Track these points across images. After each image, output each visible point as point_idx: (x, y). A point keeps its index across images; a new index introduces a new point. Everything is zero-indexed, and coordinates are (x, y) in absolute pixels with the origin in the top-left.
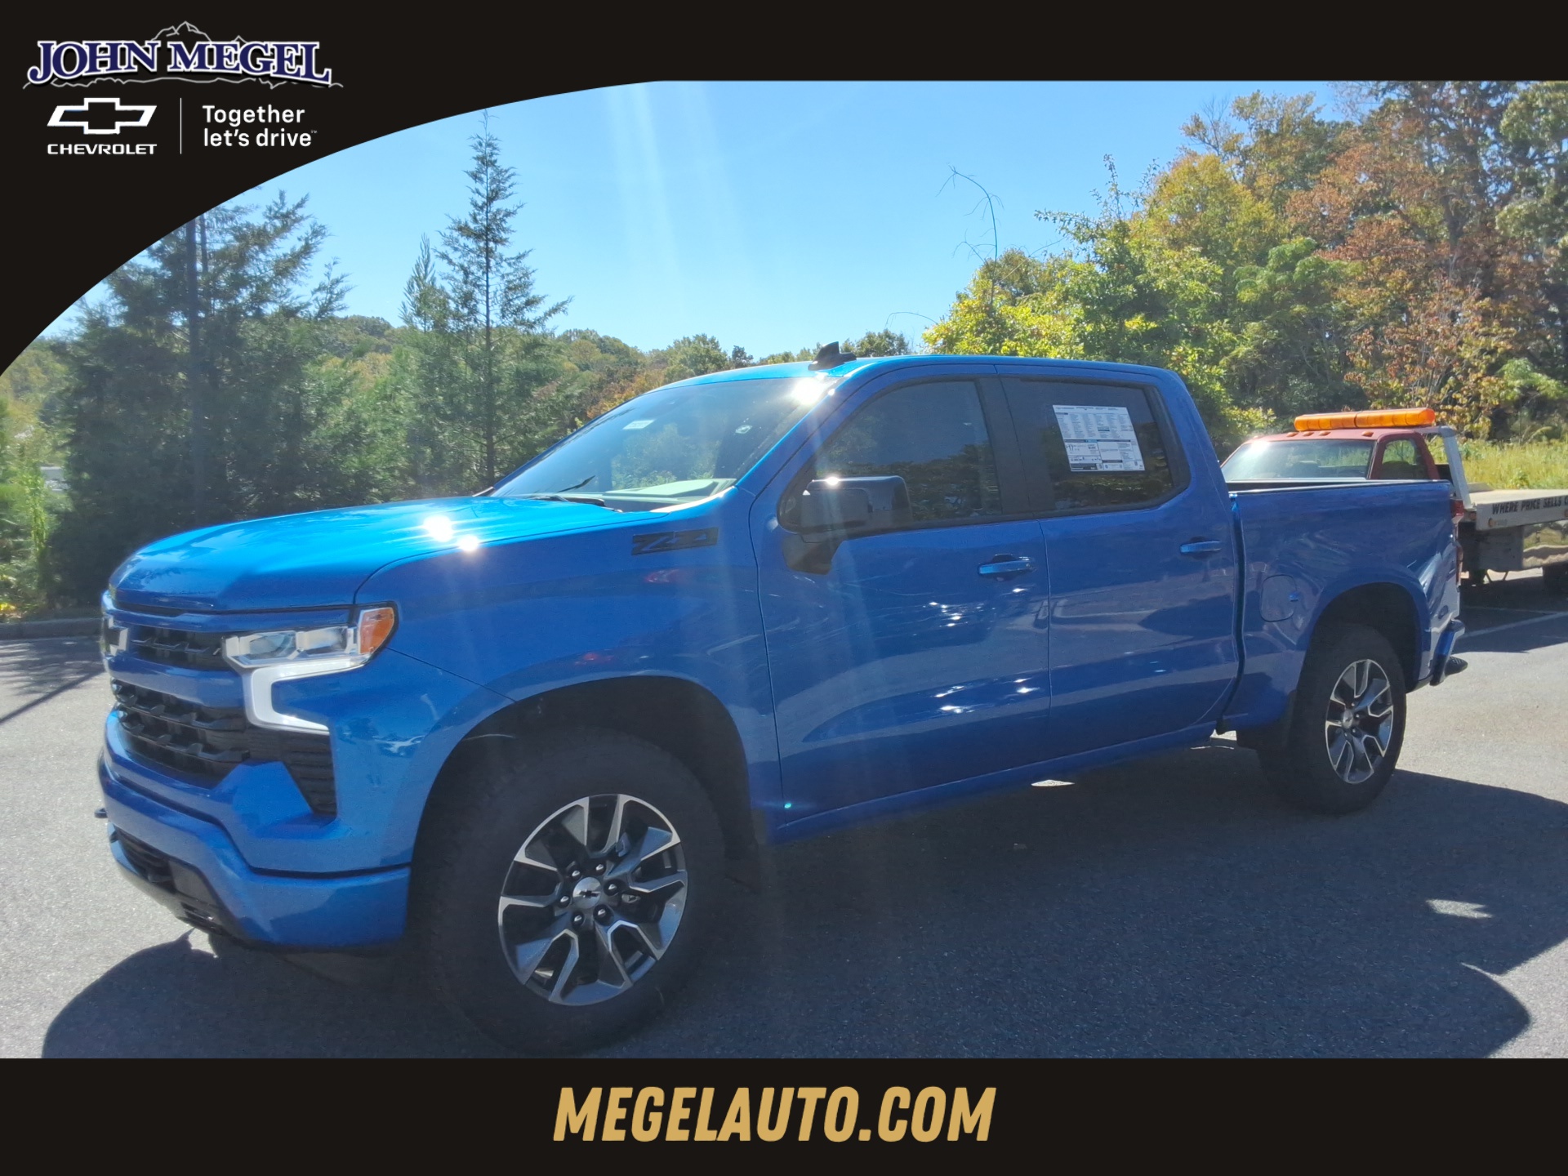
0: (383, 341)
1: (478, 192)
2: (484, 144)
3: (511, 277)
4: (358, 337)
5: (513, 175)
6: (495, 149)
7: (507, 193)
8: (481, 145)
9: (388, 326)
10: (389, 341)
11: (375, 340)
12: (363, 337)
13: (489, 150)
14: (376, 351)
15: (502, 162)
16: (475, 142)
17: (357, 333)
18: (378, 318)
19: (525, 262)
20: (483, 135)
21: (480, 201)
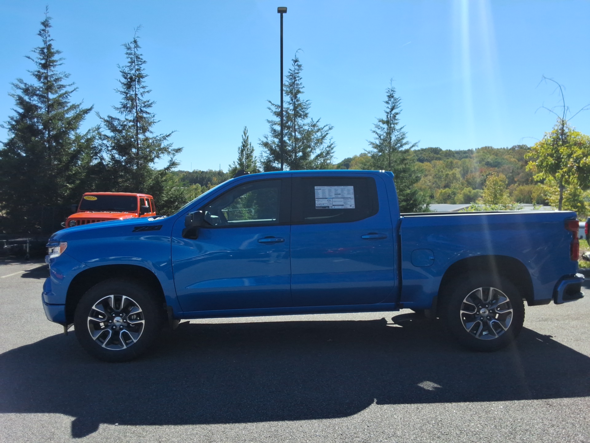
0: (439, 156)
1: (388, 107)
2: (390, 91)
3: (399, 136)
4: (430, 155)
5: (400, 100)
6: (394, 92)
7: (398, 106)
8: (389, 91)
9: (441, 150)
10: (441, 155)
11: (436, 156)
12: (432, 155)
13: (392, 92)
14: (436, 159)
15: (396, 96)
16: (387, 91)
17: (429, 154)
18: (437, 148)
19: (403, 130)
20: (390, 88)
21: (388, 110)
